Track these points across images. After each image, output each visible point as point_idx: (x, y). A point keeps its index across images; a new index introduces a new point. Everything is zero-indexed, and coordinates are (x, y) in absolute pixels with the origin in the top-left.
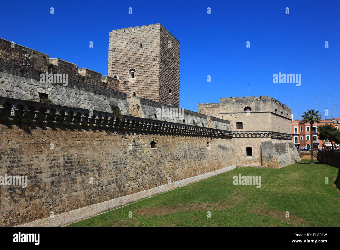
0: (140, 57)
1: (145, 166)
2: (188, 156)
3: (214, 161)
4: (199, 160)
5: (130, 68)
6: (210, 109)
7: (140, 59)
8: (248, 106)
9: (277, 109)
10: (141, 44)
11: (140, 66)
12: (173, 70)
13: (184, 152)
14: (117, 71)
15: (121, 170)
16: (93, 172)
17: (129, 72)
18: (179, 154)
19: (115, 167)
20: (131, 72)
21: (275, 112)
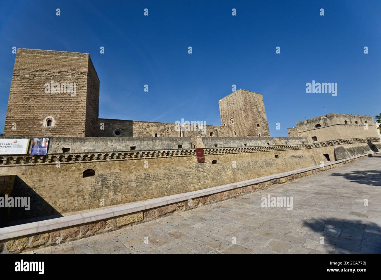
1: (207, 175)
5: (230, 118)
7: (234, 112)
8: (318, 124)
10: (233, 103)
11: (235, 115)
12: (258, 112)
13: (246, 164)
14: (225, 121)
15: (185, 178)
16: (164, 180)
17: (230, 121)
21: (344, 124)
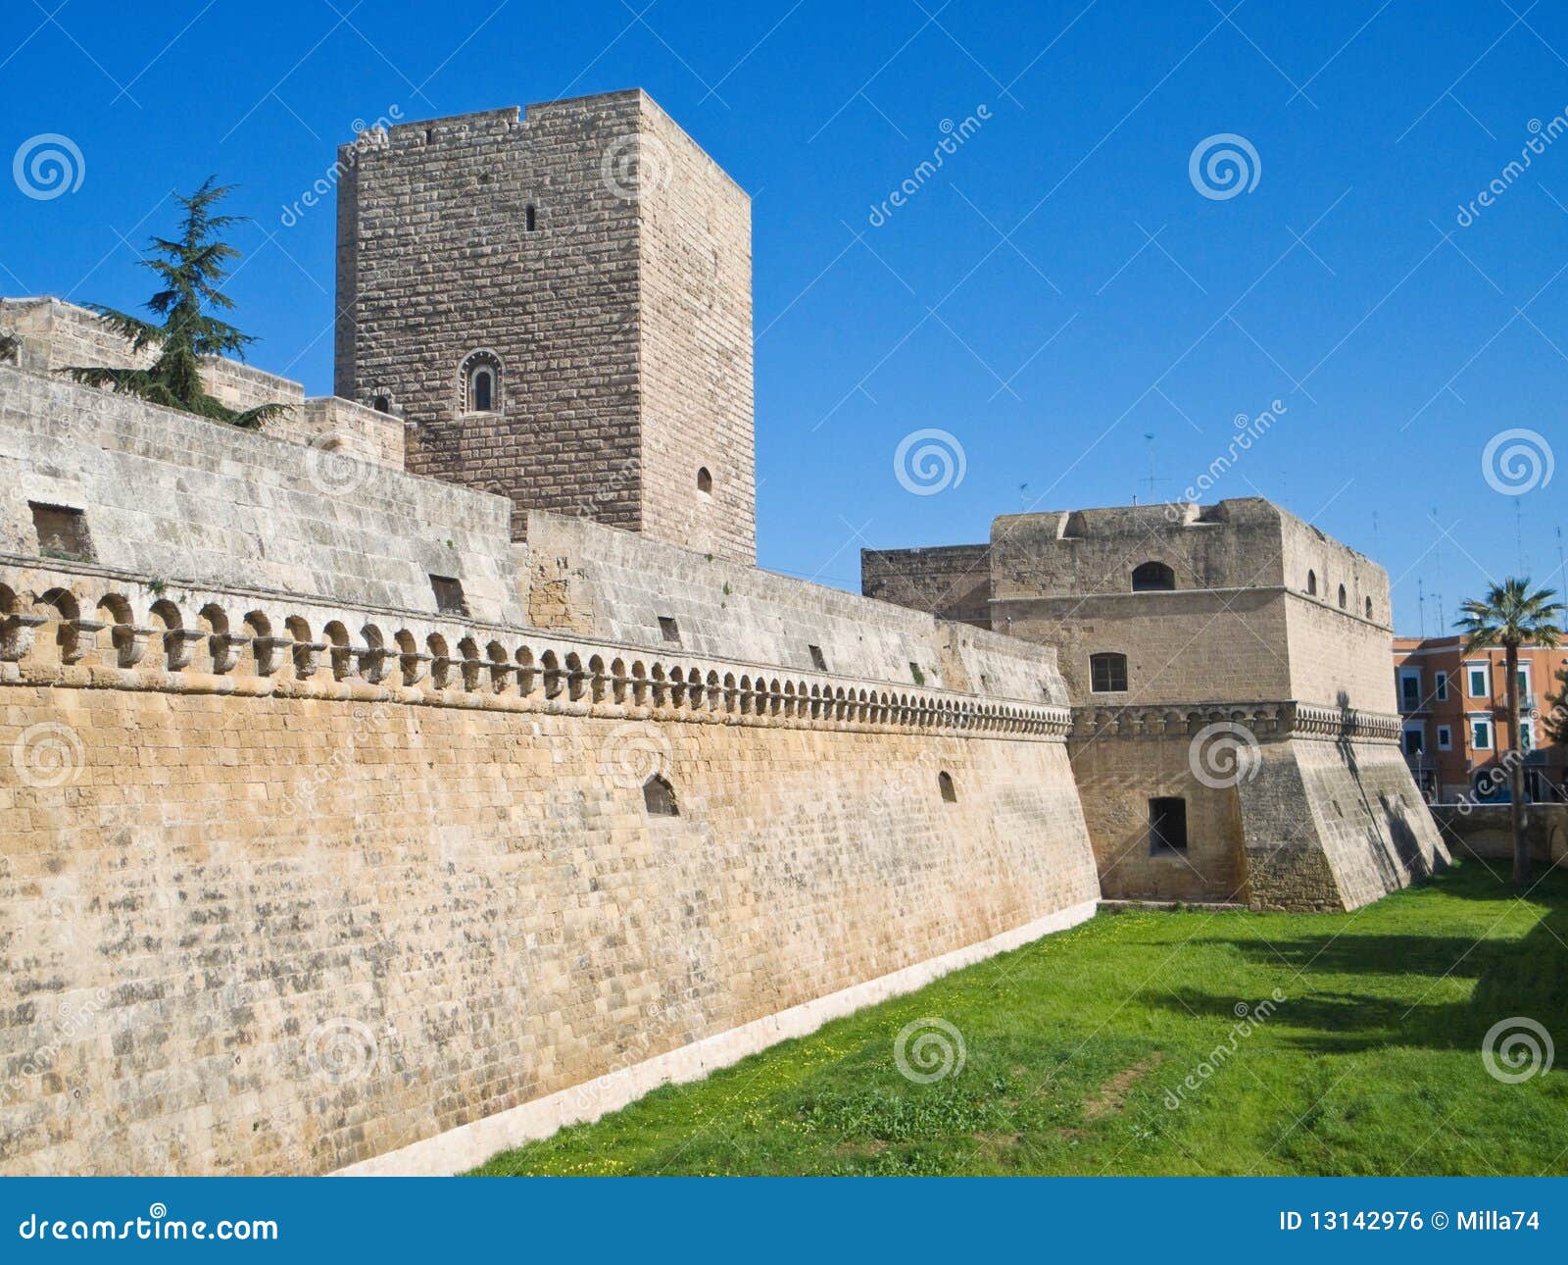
0: (524, 287)
1: (622, 925)
2: (844, 859)
3: (982, 882)
4: (901, 882)
6: (928, 581)
7: (527, 297)
8: (1156, 558)
9: (1316, 572)
10: (531, 211)
12: (717, 355)
13: (821, 836)
14: (389, 369)
15: (491, 954)
16: (344, 969)
18: (799, 850)
19: (459, 931)
20: (476, 374)
21: (1306, 591)
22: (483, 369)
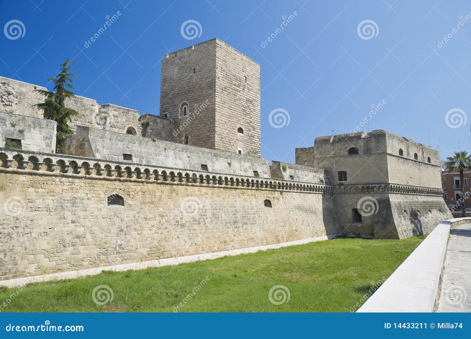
0: (193, 86)
1: (85, 233)
2: (208, 220)
4: (237, 227)
5: (182, 102)
6: (310, 155)
7: (193, 89)
8: (354, 146)
9: (403, 149)
10: (195, 69)
11: (193, 98)
12: (246, 101)
14: (168, 108)
17: (181, 108)
18: (185, 217)
20: (184, 107)
21: (398, 154)
22: (185, 106)
